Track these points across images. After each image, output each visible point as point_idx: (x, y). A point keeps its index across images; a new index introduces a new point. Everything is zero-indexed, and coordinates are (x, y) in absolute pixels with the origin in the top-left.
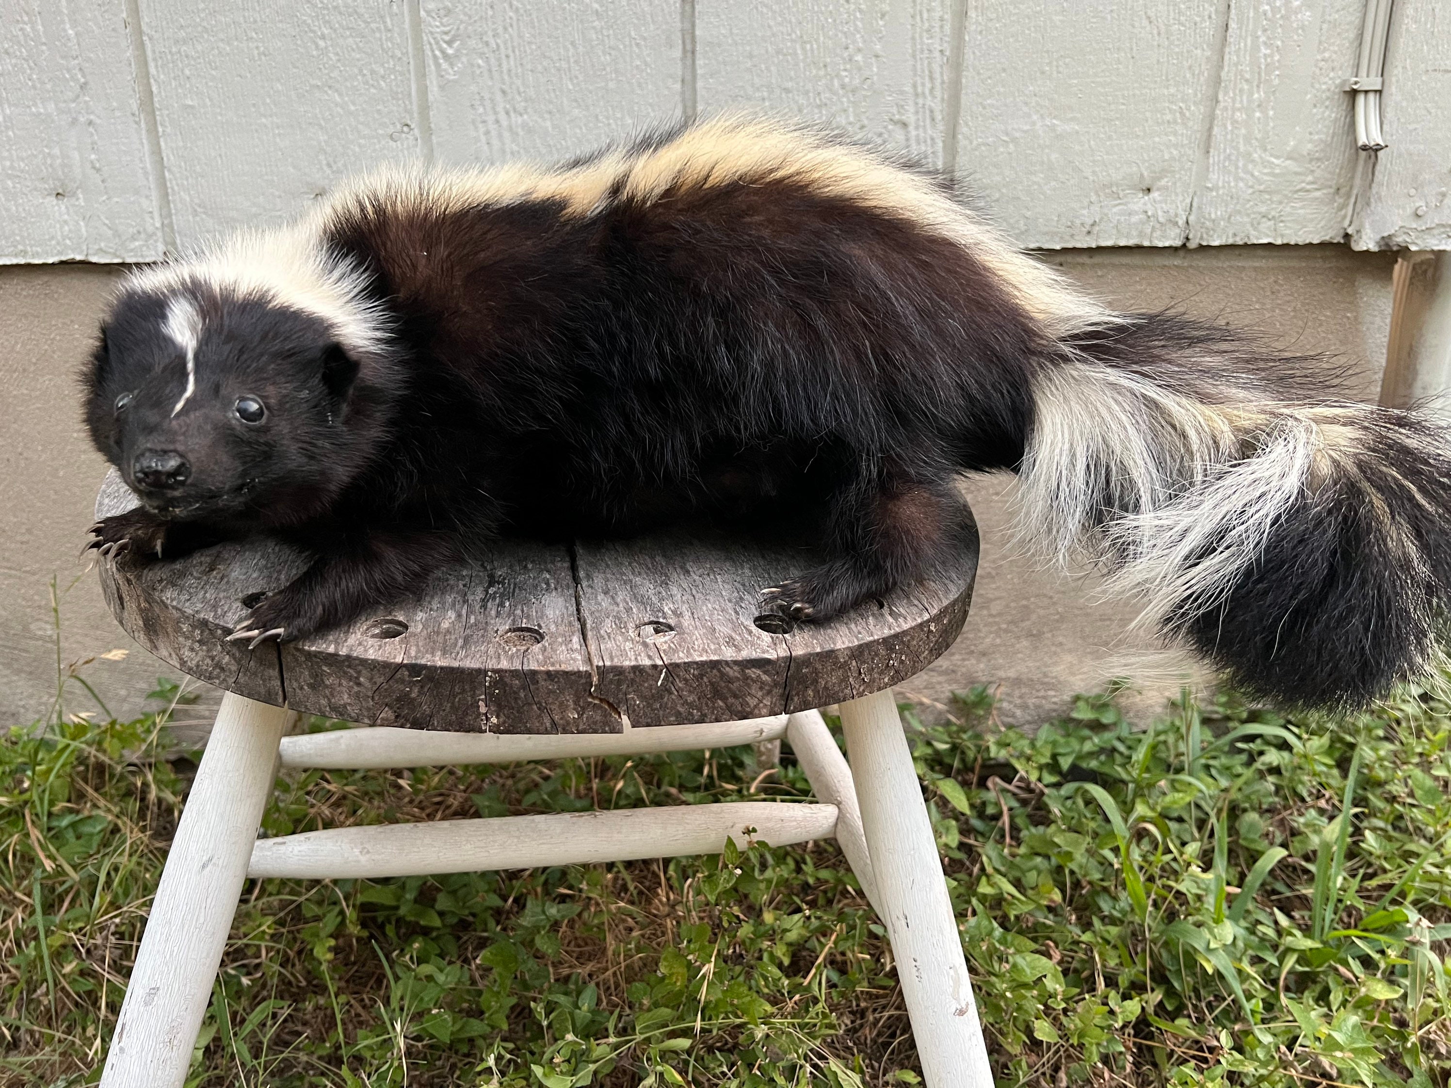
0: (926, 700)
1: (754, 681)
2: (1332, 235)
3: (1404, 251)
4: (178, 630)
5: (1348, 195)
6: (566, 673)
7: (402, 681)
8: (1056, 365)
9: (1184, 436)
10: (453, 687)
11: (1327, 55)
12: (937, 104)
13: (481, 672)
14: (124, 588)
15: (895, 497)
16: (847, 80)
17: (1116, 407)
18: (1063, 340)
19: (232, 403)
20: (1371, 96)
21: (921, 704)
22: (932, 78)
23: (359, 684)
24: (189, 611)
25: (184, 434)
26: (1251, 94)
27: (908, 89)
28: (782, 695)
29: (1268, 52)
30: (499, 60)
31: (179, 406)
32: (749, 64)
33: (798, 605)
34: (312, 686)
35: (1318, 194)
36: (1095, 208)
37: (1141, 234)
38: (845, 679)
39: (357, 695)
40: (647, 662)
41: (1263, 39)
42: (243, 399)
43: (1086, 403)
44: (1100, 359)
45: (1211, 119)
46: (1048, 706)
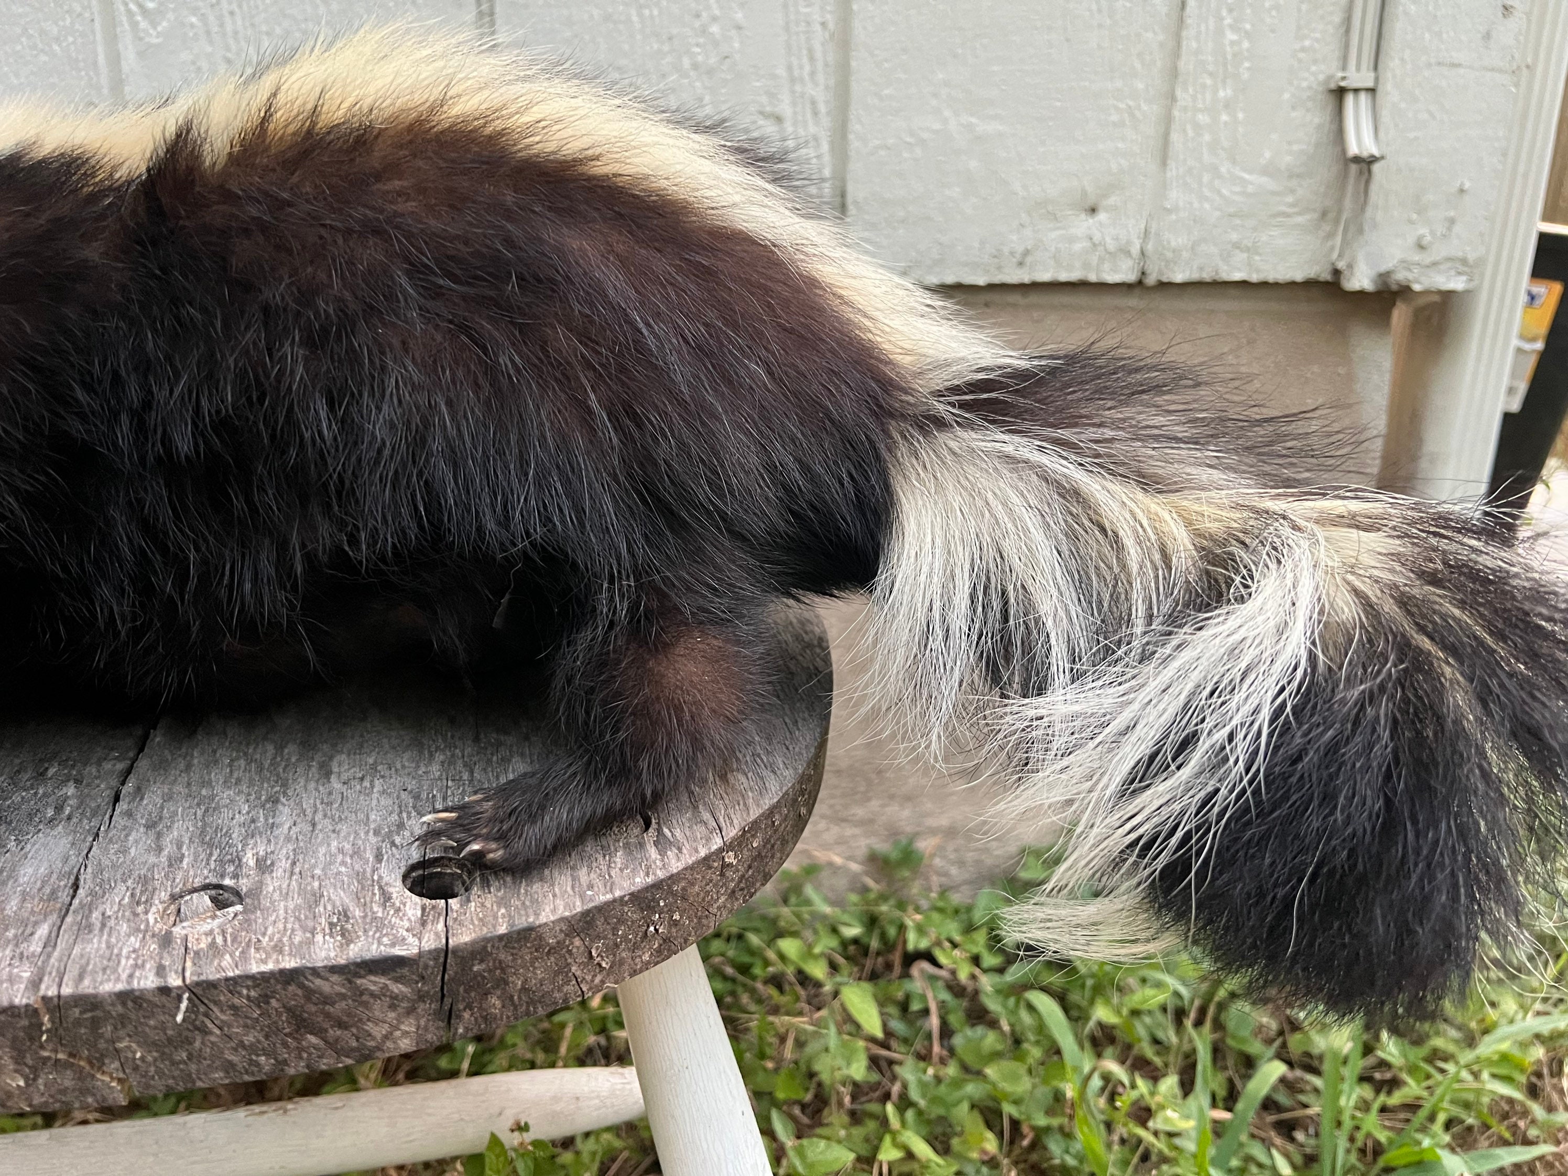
0: (838, 860)
1: (377, 997)
2: (1321, 272)
3: (1404, 292)
5: (1337, 221)
8: (925, 433)
9: (1116, 543)
11: (1307, 43)
12: (820, 93)
15: (662, 648)
16: (700, 58)
17: (1015, 499)
18: (939, 394)
20: (1363, 96)
21: (831, 864)
22: (812, 59)
26: (1215, 91)
27: (781, 71)
29: (1234, 37)
30: (220, 18)
32: (568, 34)
33: (476, 847)
35: (1300, 219)
36: (1028, 232)
37: (1086, 266)
38: (563, 970)
41: (1228, 21)
43: (973, 492)
44: (993, 422)
45: (1168, 120)
46: (989, 861)
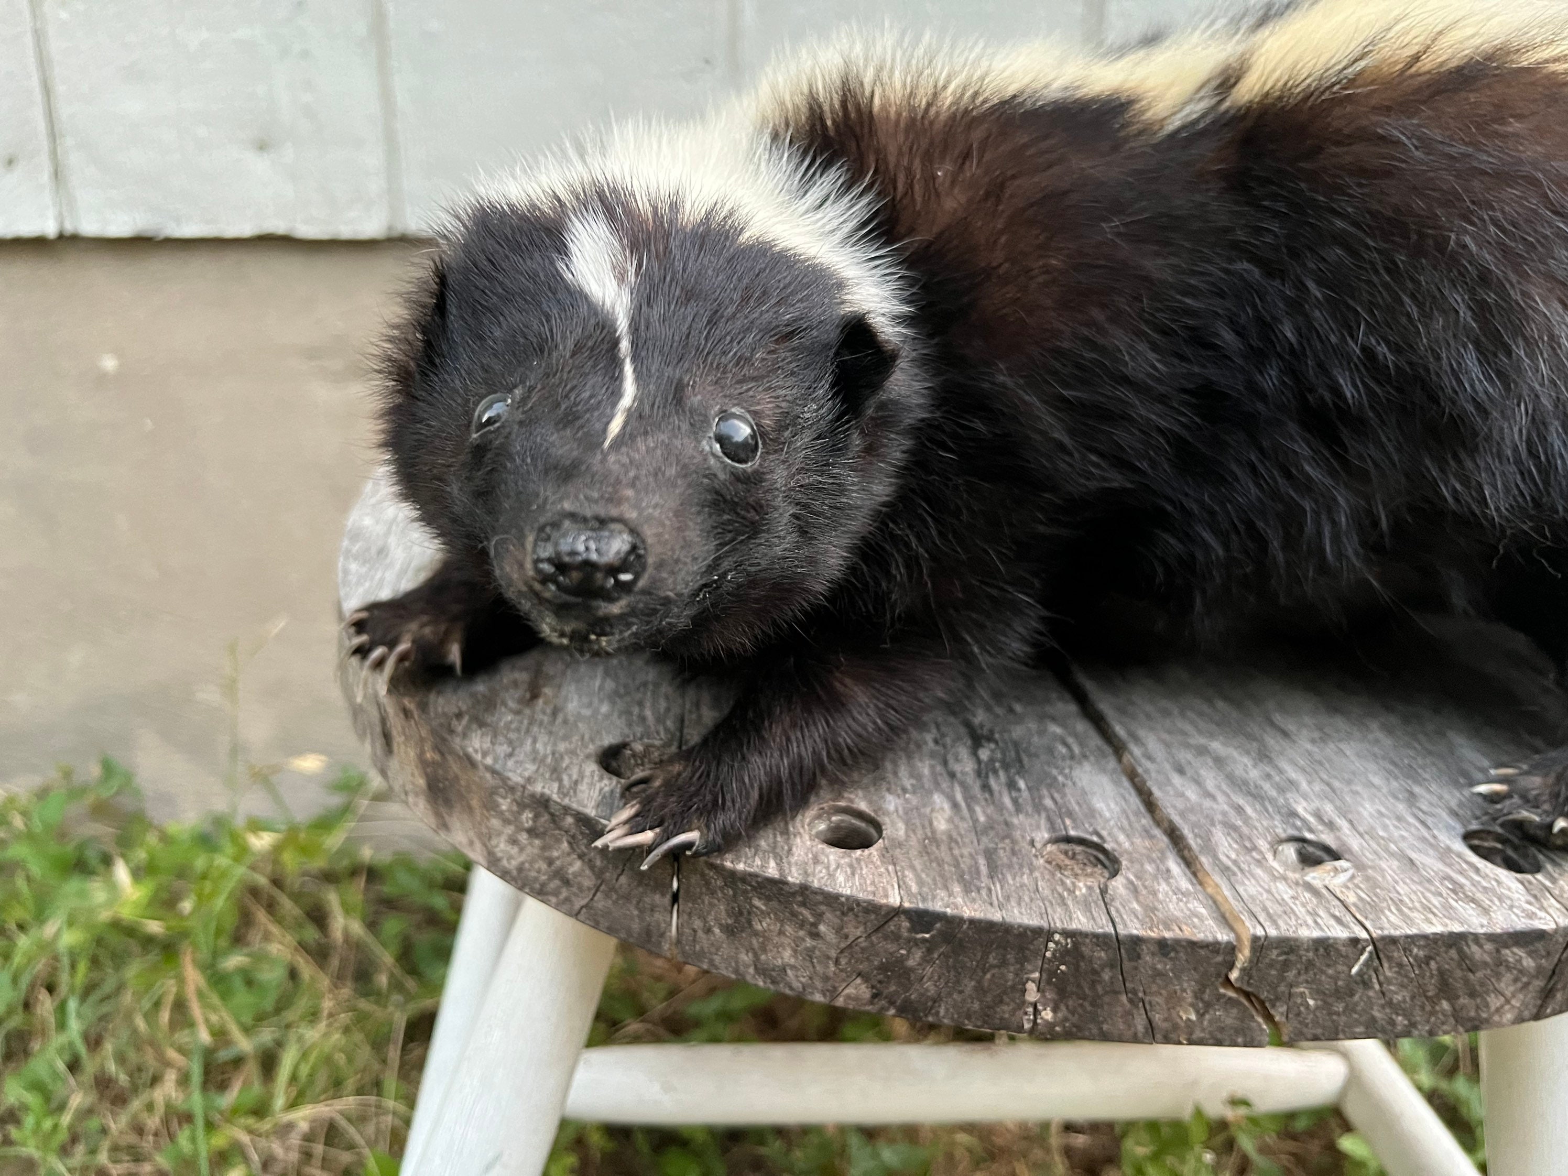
1: (1509, 968)
4: (490, 806)
6: (1193, 945)
7: (896, 937)
10: (986, 955)
13: (1045, 934)
14: (396, 722)
19: (706, 421)
23: (815, 935)
24: (516, 778)
25: (633, 485)
28: (1542, 990)
31: (615, 427)
34: (730, 931)
39: (809, 954)
40: (1339, 933)
42: (725, 416)
